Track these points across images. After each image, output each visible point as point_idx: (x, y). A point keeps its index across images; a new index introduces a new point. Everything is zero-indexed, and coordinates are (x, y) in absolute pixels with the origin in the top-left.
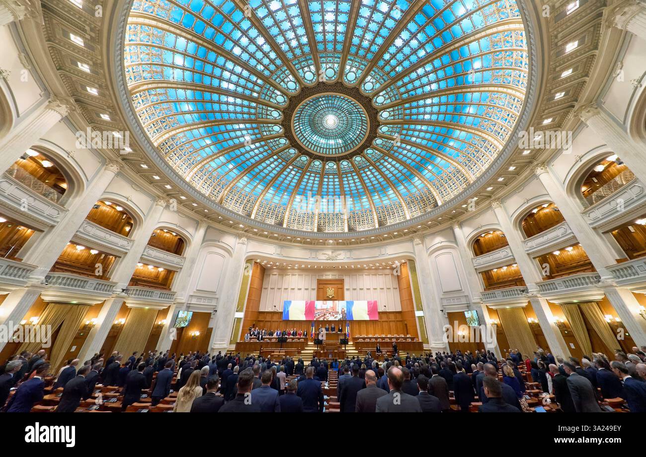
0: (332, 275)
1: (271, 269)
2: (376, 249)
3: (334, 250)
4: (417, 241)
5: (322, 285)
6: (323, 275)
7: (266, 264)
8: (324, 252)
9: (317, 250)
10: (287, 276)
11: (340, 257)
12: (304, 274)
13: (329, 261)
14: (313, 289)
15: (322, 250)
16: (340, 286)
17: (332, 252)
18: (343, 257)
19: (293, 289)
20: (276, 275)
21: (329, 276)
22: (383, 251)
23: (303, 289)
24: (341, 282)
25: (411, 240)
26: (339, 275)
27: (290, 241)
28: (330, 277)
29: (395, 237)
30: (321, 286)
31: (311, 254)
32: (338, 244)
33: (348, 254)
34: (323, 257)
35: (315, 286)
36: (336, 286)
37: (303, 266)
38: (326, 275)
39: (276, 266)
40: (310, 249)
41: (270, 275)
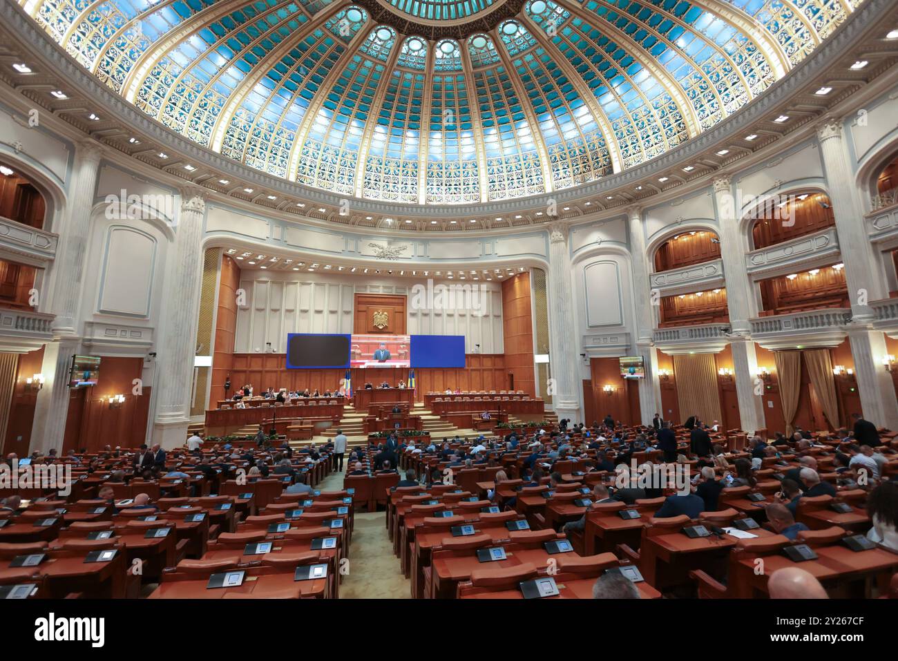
0: (384, 287)
1: (255, 269)
2: (476, 244)
3: (393, 240)
4: (557, 234)
5: (363, 305)
6: (366, 287)
7: (246, 259)
8: (373, 242)
9: (359, 237)
10: (291, 286)
11: (404, 254)
12: (327, 282)
13: (382, 260)
14: (347, 313)
15: (368, 236)
16: (399, 308)
17: (389, 243)
18: (409, 254)
19: (305, 311)
20: (265, 282)
21: (379, 289)
22: (488, 247)
23: (326, 312)
24: (402, 301)
25: (545, 232)
26: (397, 288)
27: (303, 212)
28: (381, 291)
29: (516, 223)
30: (363, 307)
31: (346, 243)
32: (403, 227)
33: (421, 249)
34: (371, 251)
35: (350, 306)
36: (390, 308)
37: (328, 267)
38: (371, 287)
39: (268, 264)
40: (345, 234)
41: (252, 283)
